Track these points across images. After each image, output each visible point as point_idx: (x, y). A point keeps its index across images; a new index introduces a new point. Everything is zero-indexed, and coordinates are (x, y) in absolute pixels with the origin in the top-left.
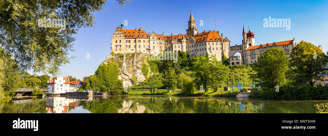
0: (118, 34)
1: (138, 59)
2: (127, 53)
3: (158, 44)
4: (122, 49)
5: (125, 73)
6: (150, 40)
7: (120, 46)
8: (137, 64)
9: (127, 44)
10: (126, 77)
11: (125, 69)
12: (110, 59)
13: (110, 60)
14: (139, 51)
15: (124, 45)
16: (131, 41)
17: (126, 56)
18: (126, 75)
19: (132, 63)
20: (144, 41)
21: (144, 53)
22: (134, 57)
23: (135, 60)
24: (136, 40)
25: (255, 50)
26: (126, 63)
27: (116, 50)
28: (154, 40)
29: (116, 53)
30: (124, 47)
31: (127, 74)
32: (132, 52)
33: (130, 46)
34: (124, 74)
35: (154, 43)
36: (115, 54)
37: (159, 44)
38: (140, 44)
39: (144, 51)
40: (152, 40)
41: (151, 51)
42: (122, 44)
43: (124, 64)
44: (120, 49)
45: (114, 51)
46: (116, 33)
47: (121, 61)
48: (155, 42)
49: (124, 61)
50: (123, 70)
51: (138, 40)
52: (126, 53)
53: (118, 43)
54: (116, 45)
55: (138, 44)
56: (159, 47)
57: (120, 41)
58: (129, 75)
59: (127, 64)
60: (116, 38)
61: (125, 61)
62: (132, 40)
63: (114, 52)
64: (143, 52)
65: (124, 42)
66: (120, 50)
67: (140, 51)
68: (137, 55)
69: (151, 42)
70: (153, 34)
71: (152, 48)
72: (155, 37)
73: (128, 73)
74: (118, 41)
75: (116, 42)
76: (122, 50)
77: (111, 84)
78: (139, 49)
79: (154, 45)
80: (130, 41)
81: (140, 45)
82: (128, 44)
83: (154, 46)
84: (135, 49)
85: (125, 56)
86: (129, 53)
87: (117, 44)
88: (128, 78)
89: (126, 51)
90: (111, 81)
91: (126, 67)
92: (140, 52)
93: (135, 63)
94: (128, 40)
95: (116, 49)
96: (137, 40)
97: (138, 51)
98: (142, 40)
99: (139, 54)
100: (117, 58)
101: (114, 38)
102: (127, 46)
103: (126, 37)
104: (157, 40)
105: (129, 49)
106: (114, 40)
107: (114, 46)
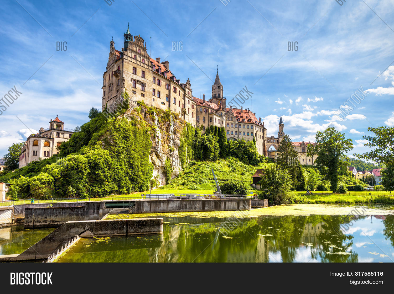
0: (140, 55)
2: (155, 108)
4: (148, 94)
6: (185, 94)
7: (143, 85)
9: (154, 86)
10: (158, 163)
11: (160, 142)
14: (173, 110)
16: (161, 84)
19: (166, 132)
20: (179, 92)
21: (180, 116)
22: (169, 119)
23: (172, 127)
24: (170, 85)
25: (296, 147)
27: (134, 92)
28: (189, 97)
29: (136, 99)
30: (150, 91)
31: (160, 155)
32: (164, 108)
33: (159, 93)
34: (157, 155)
35: (189, 102)
37: (192, 108)
38: (175, 95)
40: (187, 96)
41: (186, 116)
42: (148, 81)
44: (143, 92)
45: (130, 93)
46: (135, 48)
50: (157, 144)
51: (173, 87)
52: (154, 106)
53: (138, 77)
54: (134, 80)
55: (172, 94)
56: (192, 112)
57: (143, 72)
58: (163, 158)
60: (135, 61)
61: (158, 125)
62: (163, 82)
63: (129, 96)
64: (178, 114)
65: (150, 79)
66: (143, 95)
67: (175, 110)
68: (173, 118)
69: (187, 100)
70: (189, 86)
71: (187, 110)
72: (190, 92)
74: (139, 72)
75: (134, 71)
78: (174, 106)
79: (189, 106)
80: (159, 82)
81: (175, 99)
82: (157, 87)
83: (189, 109)
84: (167, 103)
85: (155, 112)
87: (135, 77)
88: (160, 164)
89: (154, 102)
91: (160, 138)
92: (175, 113)
93: (171, 133)
94: (156, 77)
95: (135, 90)
96: (172, 85)
98: (178, 89)
101: (131, 59)
102: (154, 90)
104: (191, 99)
105: (158, 99)
106: (128, 63)
107: (130, 79)
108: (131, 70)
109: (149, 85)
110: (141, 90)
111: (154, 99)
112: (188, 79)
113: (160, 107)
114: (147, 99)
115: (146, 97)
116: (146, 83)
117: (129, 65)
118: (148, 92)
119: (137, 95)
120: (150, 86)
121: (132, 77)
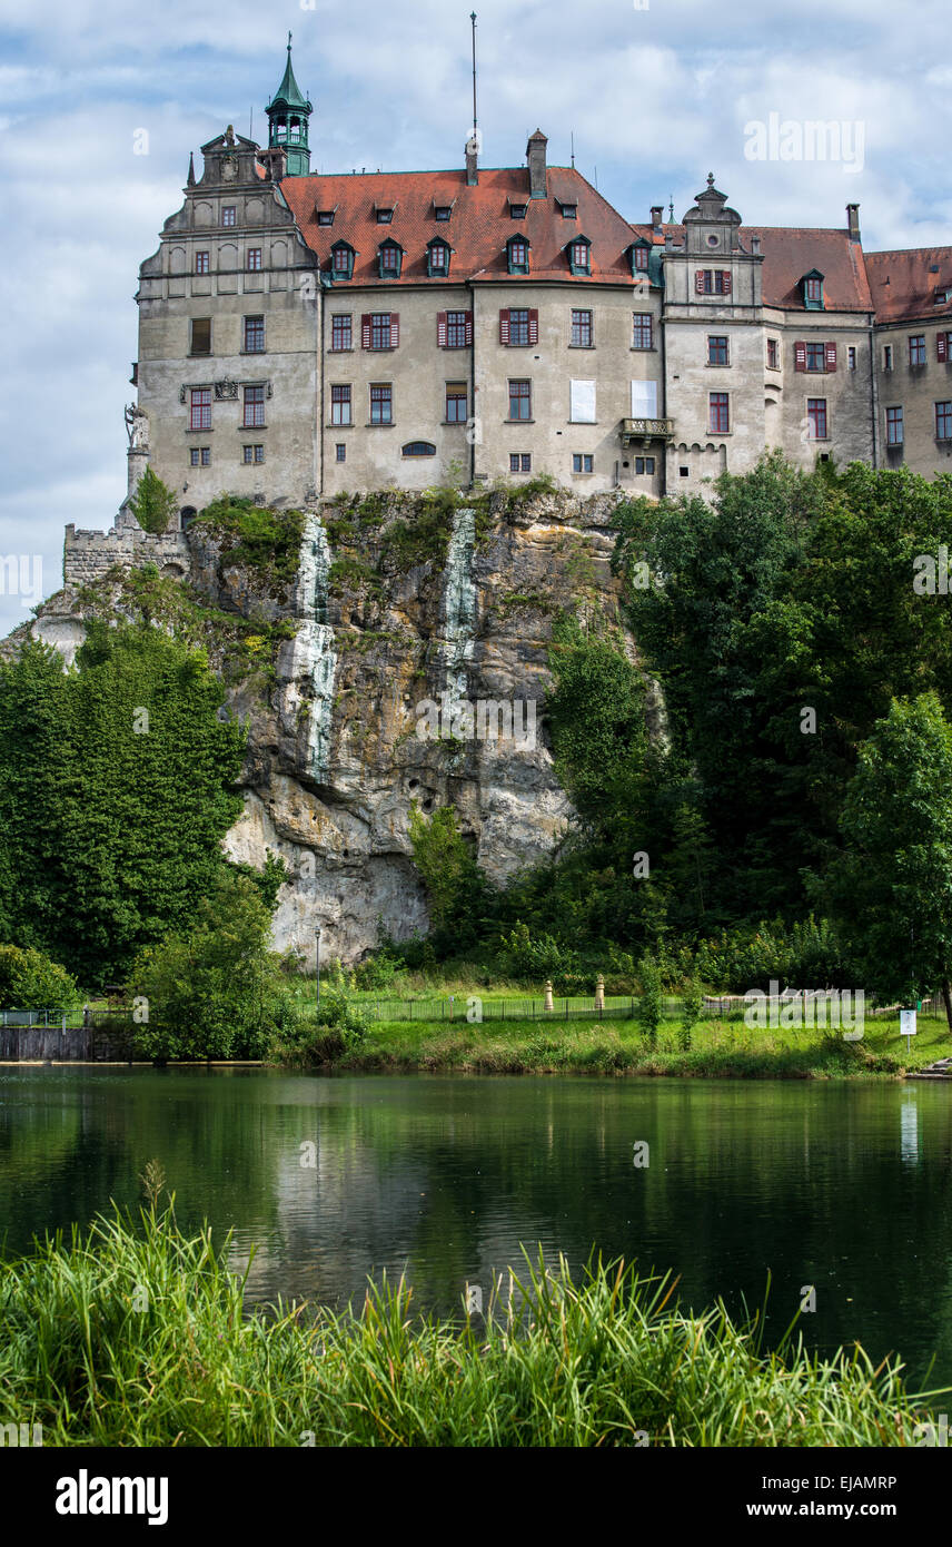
0: (228, 233)
1: (494, 580)
2: (341, 499)
3: (773, 366)
4: (284, 438)
5: (311, 772)
6: (664, 306)
7: (256, 392)
8: (481, 653)
9: (339, 370)
11: (317, 711)
12: (114, 575)
13: (118, 593)
14: (505, 467)
15: (307, 375)
16: (404, 333)
17: (334, 536)
18: (326, 796)
19: (410, 633)
20: (583, 319)
21: (587, 488)
22: (438, 551)
23: (459, 593)
24: (470, 316)
26: (326, 633)
27: (200, 456)
28: (721, 314)
29: (202, 491)
30: (306, 408)
31: (342, 785)
32: (419, 478)
33: (381, 393)
34: (310, 786)
35: (719, 351)
36: (183, 502)
37: (799, 368)
38: (522, 362)
39: (583, 463)
40: (693, 312)
41: (688, 460)
42: (283, 362)
43: (299, 648)
44: (251, 438)
45: (172, 474)
46: (205, 213)
47: (266, 607)
48: (738, 339)
49: (307, 597)
50: (292, 723)
51: (504, 314)
52: (332, 491)
53: (228, 363)
54: (200, 389)
55: (493, 367)
56: (792, 405)
57: (254, 322)
58: (374, 799)
59: (341, 646)
60: (204, 284)
61: (320, 603)
62: (417, 314)
63: (171, 483)
64: (563, 477)
65: (309, 341)
66: (253, 454)
67: (521, 461)
68: (481, 527)
69: (688, 344)
70: (708, 231)
71: (691, 423)
72: (739, 272)
73: (356, 765)
74: (228, 331)
75: (201, 344)
76: (277, 448)
77: (126, 915)
78: (518, 439)
79: (727, 378)
80: (378, 333)
81: (520, 388)
82: (360, 369)
83: (720, 402)
84: (449, 441)
85: (314, 531)
86: (379, 486)
87: (205, 371)
89: (339, 468)
90: (133, 880)
91: (325, 687)
92: (520, 480)
93: (451, 630)
94: (358, 306)
95: (203, 440)
96: (488, 310)
97: (496, 471)
98: (556, 311)
99: (510, 509)
100: (211, 569)
101: (177, 286)
102: (341, 393)
103: (328, 268)
104: (767, 314)
105: (379, 435)
106: (165, 312)
107: (175, 393)
108: (184, 344)
109: (292, 383)
110: (240, 429)
111: (341, 447)
112: (711, 181)
113: (393, 480)
114: (276, 471)
115: (270, 461)
116: (274, 377)
117: (171, 321)
118: (285, 426)
119: (214, 464)
120: (298, 385)
121: (186, 380)
